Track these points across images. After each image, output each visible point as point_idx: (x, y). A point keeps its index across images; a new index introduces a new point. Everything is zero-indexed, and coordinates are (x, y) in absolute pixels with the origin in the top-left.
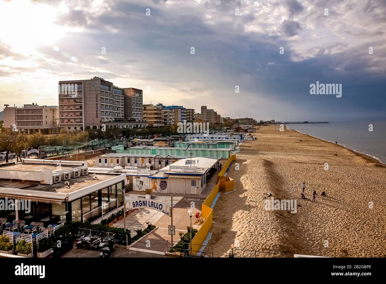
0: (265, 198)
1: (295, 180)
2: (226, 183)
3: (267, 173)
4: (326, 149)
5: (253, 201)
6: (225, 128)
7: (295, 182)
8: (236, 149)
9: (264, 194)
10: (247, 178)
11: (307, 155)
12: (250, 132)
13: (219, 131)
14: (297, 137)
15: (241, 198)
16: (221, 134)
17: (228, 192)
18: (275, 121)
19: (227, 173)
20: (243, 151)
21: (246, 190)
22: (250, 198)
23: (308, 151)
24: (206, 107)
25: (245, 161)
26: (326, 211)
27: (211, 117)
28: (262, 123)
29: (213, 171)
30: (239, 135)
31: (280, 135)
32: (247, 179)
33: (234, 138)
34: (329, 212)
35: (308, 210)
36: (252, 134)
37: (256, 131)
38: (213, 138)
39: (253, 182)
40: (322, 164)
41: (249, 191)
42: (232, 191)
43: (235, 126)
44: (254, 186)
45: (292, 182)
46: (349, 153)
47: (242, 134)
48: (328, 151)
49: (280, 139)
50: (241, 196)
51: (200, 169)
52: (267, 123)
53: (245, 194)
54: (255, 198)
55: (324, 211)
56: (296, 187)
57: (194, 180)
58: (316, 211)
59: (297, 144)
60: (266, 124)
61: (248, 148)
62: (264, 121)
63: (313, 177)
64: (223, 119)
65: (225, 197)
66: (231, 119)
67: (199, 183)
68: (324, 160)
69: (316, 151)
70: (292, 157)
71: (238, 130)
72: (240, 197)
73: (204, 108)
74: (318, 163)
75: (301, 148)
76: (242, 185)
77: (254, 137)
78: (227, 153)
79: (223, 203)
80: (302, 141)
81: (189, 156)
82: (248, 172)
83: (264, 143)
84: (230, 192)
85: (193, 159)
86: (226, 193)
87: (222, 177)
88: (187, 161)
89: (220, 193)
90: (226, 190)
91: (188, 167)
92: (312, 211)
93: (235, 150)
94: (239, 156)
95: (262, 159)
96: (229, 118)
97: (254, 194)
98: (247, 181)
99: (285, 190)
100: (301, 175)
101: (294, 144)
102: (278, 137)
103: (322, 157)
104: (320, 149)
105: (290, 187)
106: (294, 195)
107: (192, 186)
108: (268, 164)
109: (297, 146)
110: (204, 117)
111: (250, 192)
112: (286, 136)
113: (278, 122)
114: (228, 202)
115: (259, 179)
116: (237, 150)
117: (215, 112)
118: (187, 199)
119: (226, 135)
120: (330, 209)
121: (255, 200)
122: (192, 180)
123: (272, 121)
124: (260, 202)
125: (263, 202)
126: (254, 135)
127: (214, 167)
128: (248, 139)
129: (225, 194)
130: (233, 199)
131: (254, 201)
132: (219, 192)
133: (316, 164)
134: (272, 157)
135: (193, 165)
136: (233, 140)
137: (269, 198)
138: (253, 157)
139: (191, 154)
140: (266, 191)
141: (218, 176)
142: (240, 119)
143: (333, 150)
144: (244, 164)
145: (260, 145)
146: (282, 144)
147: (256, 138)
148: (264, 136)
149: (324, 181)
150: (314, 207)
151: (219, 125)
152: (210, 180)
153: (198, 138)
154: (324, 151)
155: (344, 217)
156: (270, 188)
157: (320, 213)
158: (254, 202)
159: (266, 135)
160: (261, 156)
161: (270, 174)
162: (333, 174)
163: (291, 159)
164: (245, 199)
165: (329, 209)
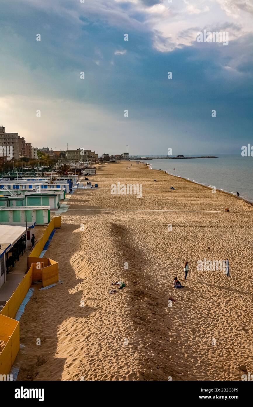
0: (115, 291)
1: (163, 256)
3: (117, 246)
4: (212, 202)
5: (94, 299)
6: (41, 168)
7: (164, 259)
8: (61, 206)
9: (112, 284)
10: (82, 258)
11: (182, 213)
12: (86, 175)
13: (29, 174)
14: (166, 183)
15: (72, 296)
16: (33, 180)
17: (48, 285)
19: (46, 251)
20: (73, 209)
21: (81, 280)
22: (88, 293)
23: (184, 206)
25: (78, 226)
26: (214, 305)
27: (13, 147)
28: (107, 159)
30: (66, 180)
31: (137, 179)
32: (82, 260)
33: (58, 187)
34: (218, 306)
35: (186, 305)
36: (90, 178)
37: (97, 172)
39: (92, 264)
40: (205, 226)
41: (85, 281)
42: (55, 284)
43: (59, 164)
44: (95, 272)
45: (158, 260)
47: (71, 179)
50: (73, 291)
52: (115, 158)
53: (80, 287)
54: (98, 292)
55: (211, 304)
56: (165, 268)
58: (198, 307)
59: (166, 194)
60: (114, 160)
61: (82, 204)
62: (110, 155)
63: (192, 249)
64: (36, 152)
65: (43, 296)
66: (52, 152)
69: (197, 205)
70: (159, 217)
71: (64, 171)
72: (70, 293)
74: (199, 225)
75: (173, 200)
76: (73, 271)
77: (93, 183)
78: (46, 214)
79: (38, 307)
82: (83, 247)
84: (51, 286)
86: (44, 288)
89: (33, 290)
90: (45, 283)
92: (192, 307)
93: (59, 207)
94: (67, 219)
95: (108, 223)
96: (48, 149)
97: (95, 286)
98: (82, 264)
99: (147, 275)
100: (174, 247)
101: (160, 194)
103: (206, 214)
104: (203, 201)
105: (156, 269)
106: (163, 282)
108: (118, 231)
109: (166, 198)
111: (87, 283)
112: (148, 181)
113: (135, 156)
114: (49, 304)
115: (103, 258)
116: (63, 208)
117: (21, 137)
119: (43, 180)
120: (220, 300)
121: (98, 297)
123: (123, 155)
124: (105, 299)
125: (111, 299)
126: (93, 181)
128: (83, 188)
129: (43, 291)
130: (57, 299)
131: (96, 299)
132: (31, 287)
133: (196, 226)
134: (124, 217)
136: (55, 189)
137: (121, 290)
138: (92, 219)
140: (115, 279)
141: (28, 258)
142: (68, 151)
143: (222, 203)
144: (74, 233)
145: (104, 198)
147: (96, 186)
149: (209, 254)
150: (195, 300)
151: (29, 163)
152: (13, 267)
154: (209, 205)
156: (123, 274)
157: (205, 310)
158: (96, 301)
159: (114, 179)
161: (123, 249)
163: (157, 221)
164: (79, 296)
165: (218, 302)
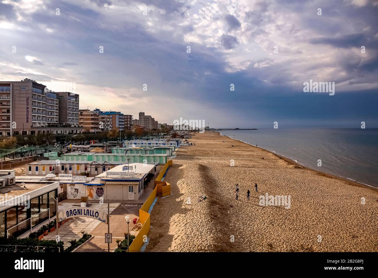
0: (201, 201)
1: (227, 183)
2: (163, 187)
3: (202, 177)
4: (255, 154)
6: (162, 134)
7: (228, 185)
8: (173, 154)
9: (199, 197)
11: (238, 159)
12: (186, 138)
13: (157, 137)
14: (229, 143)
15: (177, 202)
16: (158, 140)
17: (165, 196)
18: (210, 128)
19: (164, 178)
20: (179, 156)
21: (183, 194)
23: (239, 155)
24: (144, 113)
25: (182, 165)
26: (255, 210)
27: (148, 123)
29: (150, 176)
30: (175, 140)
32: (183, 183)
33: (171, 144)
34: (257, 211)
35: (239, 210)
36: (188, 140)
37: (192, 137)
38: (150, 144)
39: (188, 186)
40: (251, 167)
41: (185, 195)
42: (169, 196)
43: (172, 132)
44: (190, 190)
45: (225, 185)
46: (273, 157)
47: (178, 140)
48: (257, 155)
49: (214, 145)
50: (178, 200)
51: (138, 175)
53: (182, 197)
55: (253, 210)
56: (228, 189)
57: (131, 186)
58: (246, 211)
59: (229, 149)
61: (184, 153)
63: (243, 179)
64: (160, 125)
65: (163, 202)
66: (168, 125)
67: (136, 189)
68: (253, 163)
69: (246, 155)
70: (225, 161)
71: (175, 136)
73: (141, 114)
74: (247, 166)
75: (233, 152)
76: (179, 189)
77: (190, 143)
78: (164, 159)
79: (160, 208)
80: (233, 146)
81: (127, 161)
82: (184, 176)
83: (199, 148)
84: (167, 196)
85: (130, 165)
86: (163, 198)
87: (160, 182)
88: (124, 167)
89: (158, 198)
90: (163, 195)
91: (125, 173)
92: (243, 211)
93: (172, 155)
94: (176, 162)
95: (197, 164)
96: (166, 124)
98: (183, 186)
99: (218, 193)
100: (233, 178)
101: (226, 149)
102: (212, 142)
103: (251, 160)
104: (249, 153)
105: (223, 190)
107: (129, 192)
108: (203, 168)
109: (229, 151)
110: (142, 123)
112: (220, 142)
113: (213, 129)
114: (165, 206)
115: (195, 183)
116: (173, 155)
117: (153, 118)
118: (125, 205)
119: (163, 141)
122: (129, 186)
123: (206, 128)
124: (195, 205)
125: (198, 205)
126: (190, 141)
127: (151, 173)
128: (184, 145)
130: (170, 203)
133: (246, 167)
134: (206, 161)
135: (130, 171)
137: (204, 200)
138: (189, 162)
139: (128, 160)
140: (201, 194)
141: (155, 182)
143: (260, 154)
144: (180, 169)
145: (195, 151)
146: (216, 149)
147: (192, 144)
148: (199, 142)
150: (244, 207)
151: (156, 131)
152: (147, 185)
153: (136, 144)
154: (253, 155)
155: (270, 215)
156: (205, 192)
157: (250, 212)
158: (190, 206)
159: (201, 141)
160: (196, 160)
161: (205, 178)
162: (261, 176)
163: (224, 163)
164: (181, 203)
165: (257, 208)
